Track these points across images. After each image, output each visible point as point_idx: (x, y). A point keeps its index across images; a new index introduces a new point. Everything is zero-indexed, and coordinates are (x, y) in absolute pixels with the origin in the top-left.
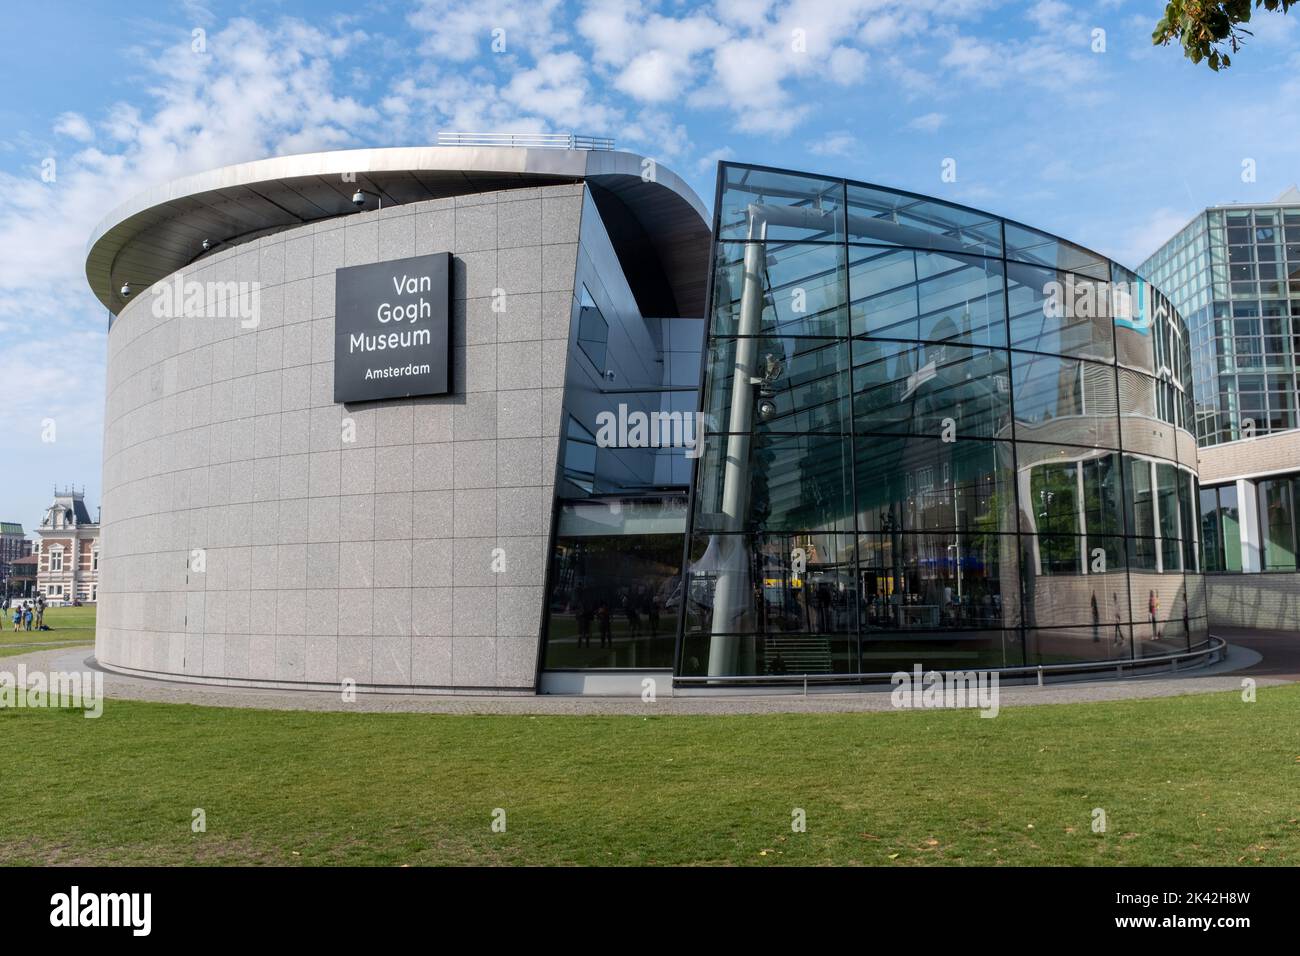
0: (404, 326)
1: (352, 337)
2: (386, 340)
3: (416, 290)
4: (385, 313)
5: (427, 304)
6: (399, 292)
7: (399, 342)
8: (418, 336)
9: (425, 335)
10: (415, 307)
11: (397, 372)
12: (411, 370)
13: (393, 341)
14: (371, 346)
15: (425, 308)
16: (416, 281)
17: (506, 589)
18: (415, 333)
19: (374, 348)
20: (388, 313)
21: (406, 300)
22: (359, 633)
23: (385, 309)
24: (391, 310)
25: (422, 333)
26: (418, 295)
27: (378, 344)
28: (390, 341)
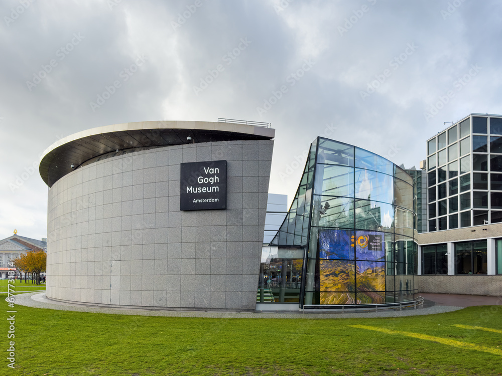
0: (209, 185)
1: (188, 188)
2: (201, 189)
3: (213, 172)
4: (201, 180)
5: (217, 178)
6: (206, 173)
7: (207, 190)
8: (214, 189)
9: (217, 188)
10: (213, 178)
11: (205, 201)
12: (211, 200)
13: (204, 190)
14: (195, 191)
15: (217, 179)
16: (213, 169)
17: (245, 276)
18: (213, 188)
19: (196, 192)
20: (202, 180)
21: (209, 176)
22: (190, 290)
23: (201, 178)
24: (203, 179)
25: (215, 188)
26: (214, 174)
27: (198, 190)
28: (203, 190)
